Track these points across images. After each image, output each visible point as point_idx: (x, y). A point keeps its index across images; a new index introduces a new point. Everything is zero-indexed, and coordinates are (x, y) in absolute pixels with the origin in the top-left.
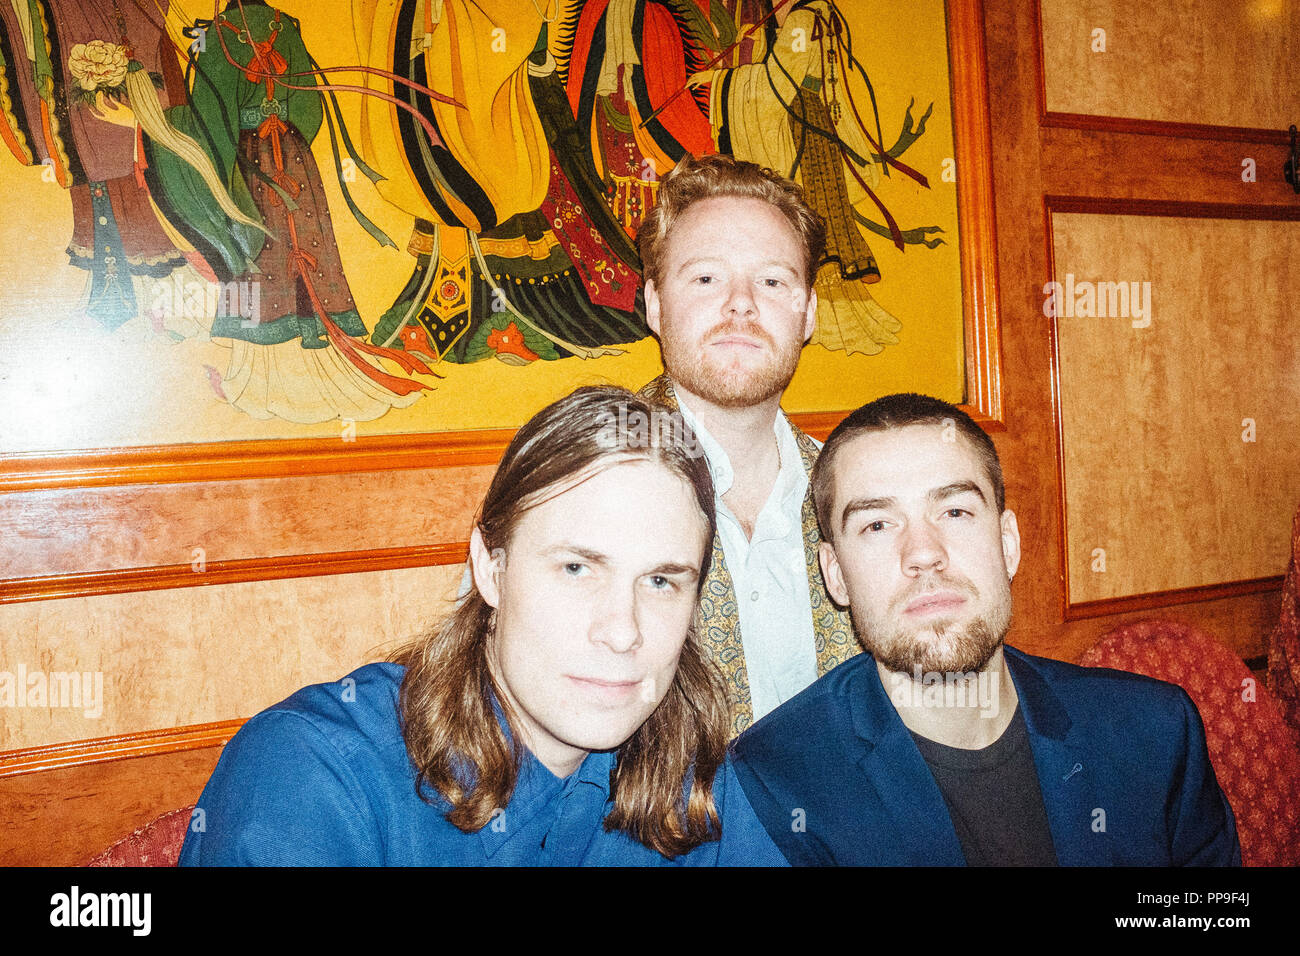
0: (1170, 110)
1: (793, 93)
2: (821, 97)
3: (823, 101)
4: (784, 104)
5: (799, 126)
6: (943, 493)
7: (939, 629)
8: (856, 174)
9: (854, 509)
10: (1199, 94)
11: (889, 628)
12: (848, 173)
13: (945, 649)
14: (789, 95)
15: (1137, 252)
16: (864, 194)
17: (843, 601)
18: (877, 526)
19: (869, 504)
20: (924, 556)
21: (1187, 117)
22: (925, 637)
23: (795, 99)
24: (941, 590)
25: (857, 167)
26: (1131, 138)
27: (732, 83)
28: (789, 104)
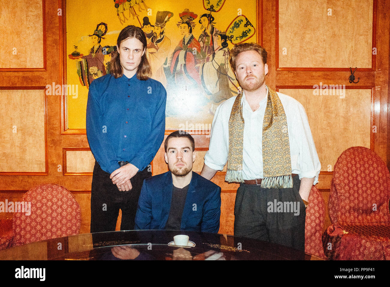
0: (315, 65)
1: (218, 67)
2: (224, 67)
3: (225, 68)
4: (216, 69)
5: (219, 73)
6: (184, 148)
7: (180, 168)
8: (231, 82)
9: (170, 149)
10: (324, 61)
11: (173, 168)
12: (230, 82)
13: (181, 172)
14: (217, 67)
15: (303, 97)
16: (233, 86)
17: (167, 162)
18: (173, 152)
19: (172, 148)
20: (179, 157)
21: (320, 66)
22: (178, 169)
23: (218, 68)
24: (181, 163)
25: (232, 81)
26: (302, 72)
27: (205, 66)
28: (217, 69)
